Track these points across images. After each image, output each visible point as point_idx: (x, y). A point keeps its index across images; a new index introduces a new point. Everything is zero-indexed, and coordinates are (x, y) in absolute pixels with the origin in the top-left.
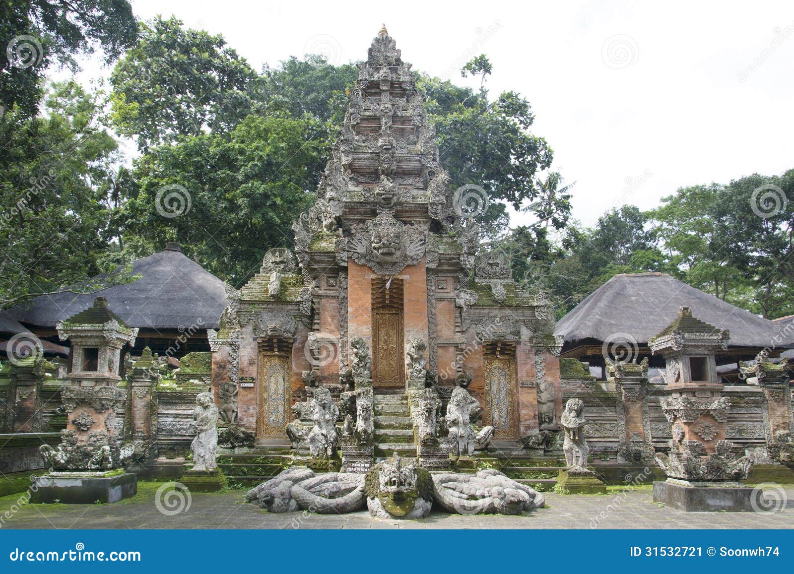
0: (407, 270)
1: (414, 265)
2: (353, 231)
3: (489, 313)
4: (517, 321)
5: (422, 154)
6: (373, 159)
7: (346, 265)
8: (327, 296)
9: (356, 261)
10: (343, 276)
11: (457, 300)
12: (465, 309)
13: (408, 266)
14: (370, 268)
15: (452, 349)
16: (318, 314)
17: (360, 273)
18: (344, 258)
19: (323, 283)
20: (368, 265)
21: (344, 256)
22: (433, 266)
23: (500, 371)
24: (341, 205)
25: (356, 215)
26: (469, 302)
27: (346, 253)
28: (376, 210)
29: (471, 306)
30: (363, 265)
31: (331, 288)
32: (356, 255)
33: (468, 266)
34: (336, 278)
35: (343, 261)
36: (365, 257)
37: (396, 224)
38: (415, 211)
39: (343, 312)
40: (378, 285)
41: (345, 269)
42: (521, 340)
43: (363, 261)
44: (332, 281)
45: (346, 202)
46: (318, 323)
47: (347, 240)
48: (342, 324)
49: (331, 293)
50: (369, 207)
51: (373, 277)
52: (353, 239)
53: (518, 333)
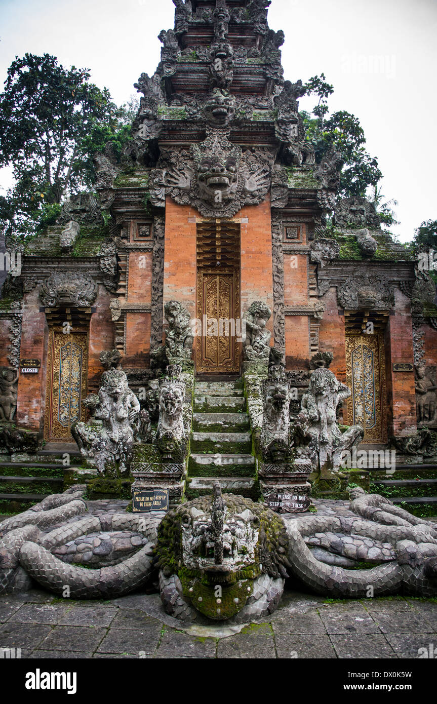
0: (246, 211)
1: (255, 205)
2: (173, 160)
3: (355, 271)
4: (391, 282)
5: (266, 65)
6: (202, 71)
7: (163, 205)
8: (136, 249)
9: (176, 199)
10: (159, 221)
11: (313, 253)
12: (323, 265)
13: (247, 206)
14: (195, 209)
15: (304, 320)
16: (125, 273)
17: (181, 216)
18: (160, 197)
19: (132, 231)
20: (193, 204)
21: (161, 193)
22: (280, 205)
23: (366, 351)
24: (158, 125)
25: (178, 139)
26: (329, 254)
27: (164, 189)
28: (204, 131)
29: (332, 260)
30: (186, 205)
31: (142, 239)
32: (176, 191)
33: (328, 206)
34: (150, 225)
35: (159, 200)
36: (189, 194)
37: (232, 147)
38: (257, 134)
39: (157, 269)
40: (206, 233)
41: (161, 212)
42: (395, 309)
43: (186, 199)
44: (144, 229)
45: (164, 121)
46: (124, 286)
47: (164, 172)
48: (156, 285)
49: (142, 245)
50: (195, 127)
51: (199, 220)
52: (173, 171)
53: (391, 300)
